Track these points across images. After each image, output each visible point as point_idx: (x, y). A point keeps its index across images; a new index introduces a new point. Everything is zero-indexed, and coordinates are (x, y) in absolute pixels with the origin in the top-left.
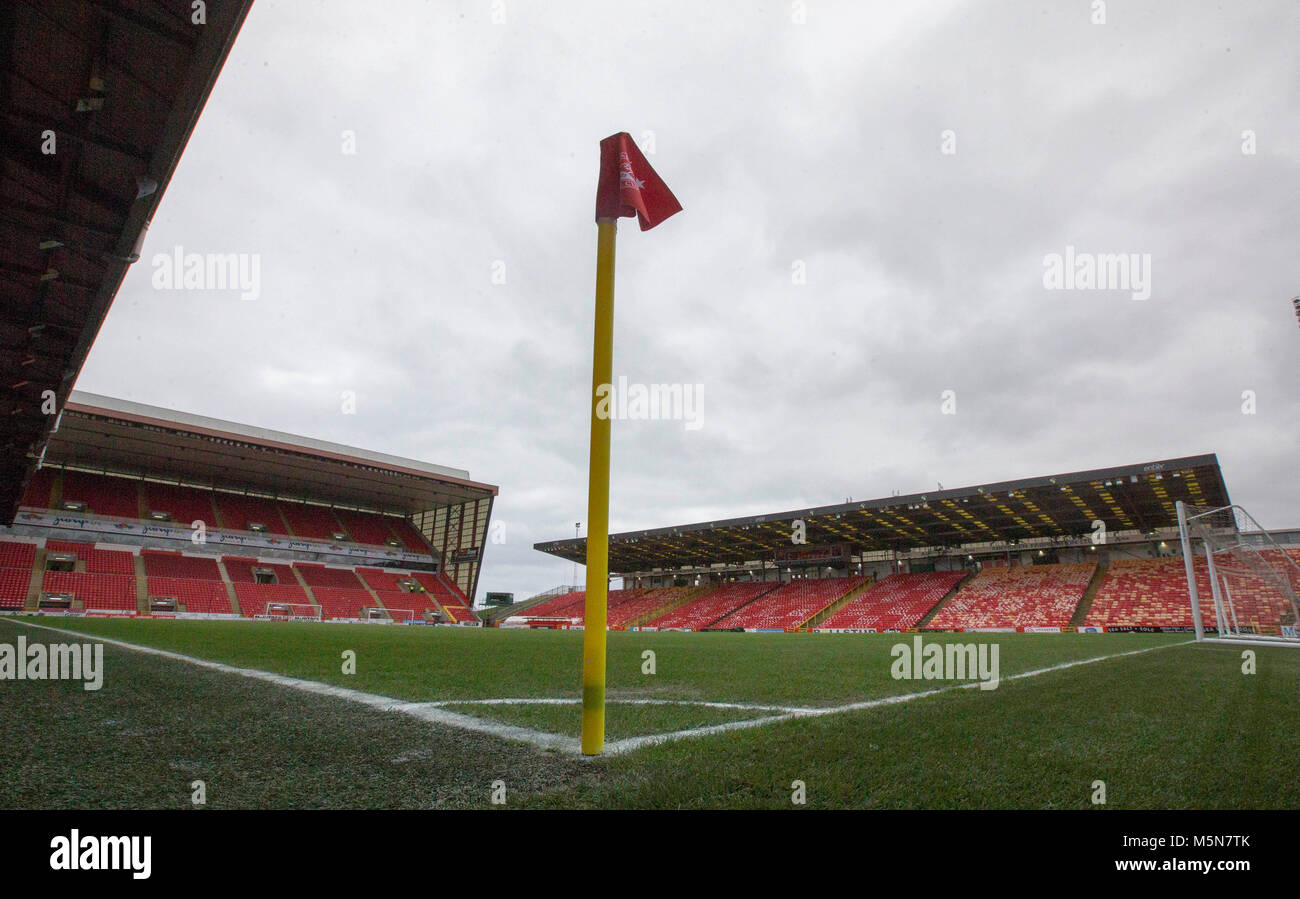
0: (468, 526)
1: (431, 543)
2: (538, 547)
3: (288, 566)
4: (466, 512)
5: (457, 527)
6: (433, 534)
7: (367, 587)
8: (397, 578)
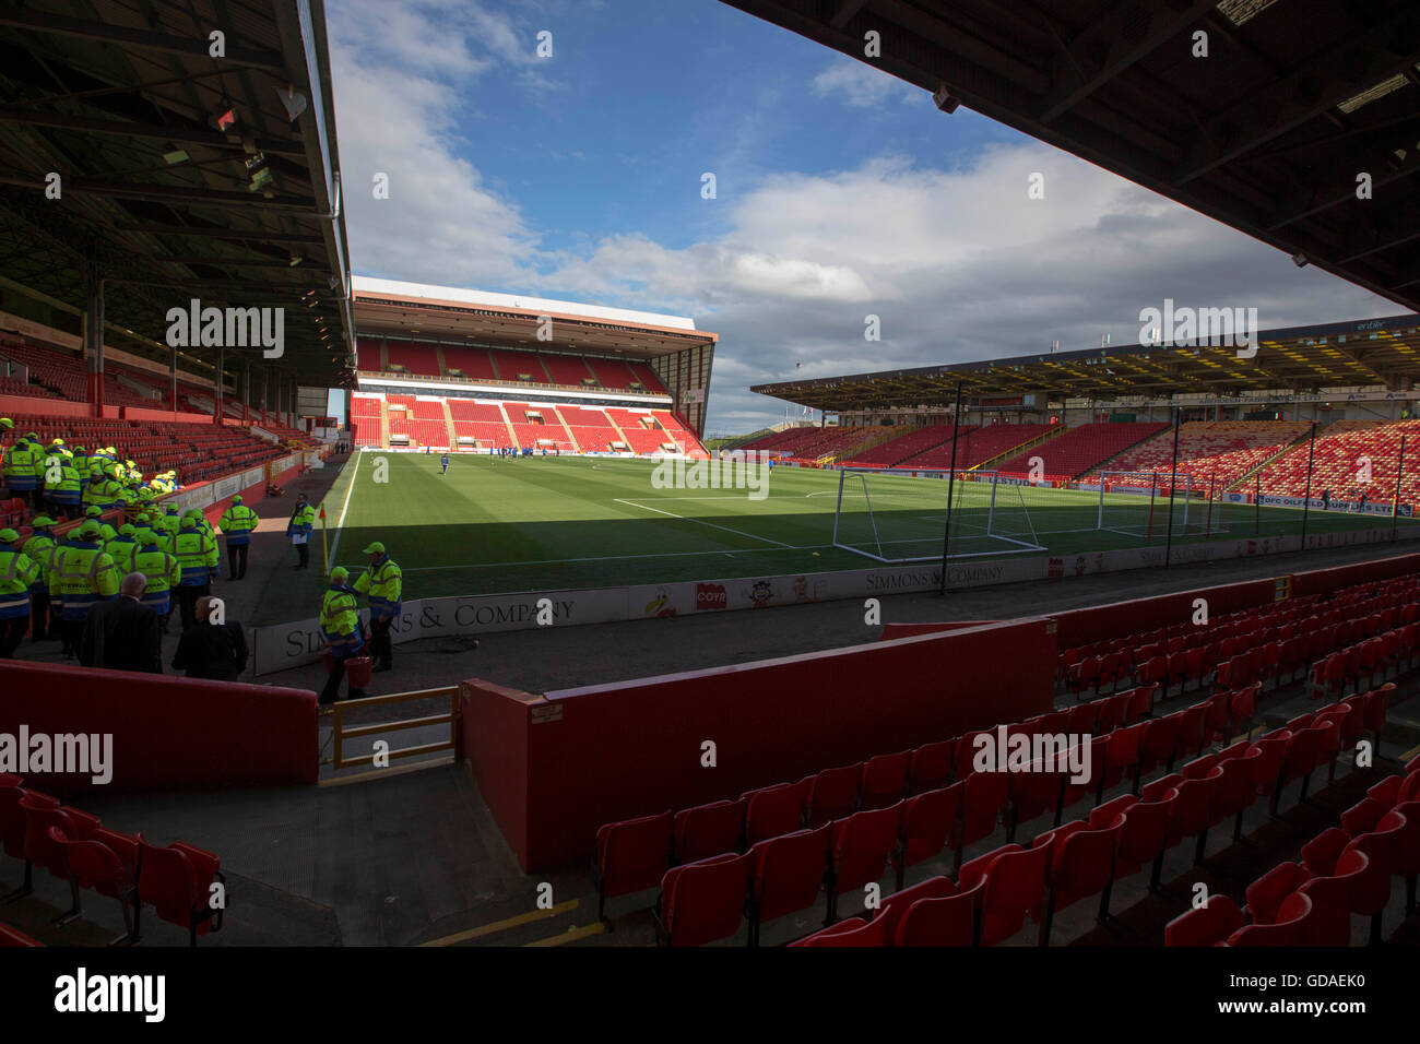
0: (695, 369)
1: (668, 383)
2: (755, 389)
3: (552, 409)
4: (693, 357)
5: (687, 370)
6: (668, 377)
7: (614, 425)
8: (640, 417)
